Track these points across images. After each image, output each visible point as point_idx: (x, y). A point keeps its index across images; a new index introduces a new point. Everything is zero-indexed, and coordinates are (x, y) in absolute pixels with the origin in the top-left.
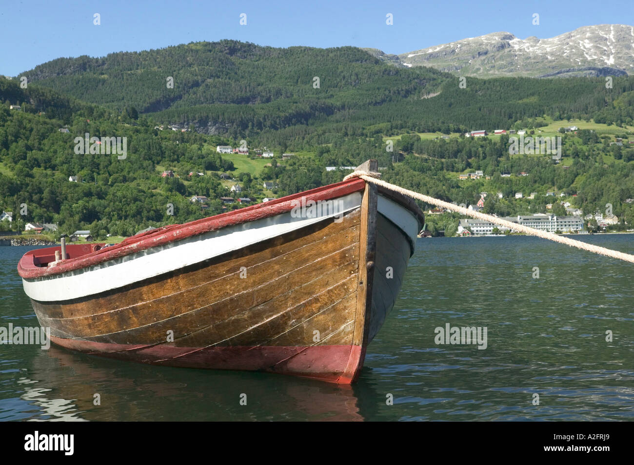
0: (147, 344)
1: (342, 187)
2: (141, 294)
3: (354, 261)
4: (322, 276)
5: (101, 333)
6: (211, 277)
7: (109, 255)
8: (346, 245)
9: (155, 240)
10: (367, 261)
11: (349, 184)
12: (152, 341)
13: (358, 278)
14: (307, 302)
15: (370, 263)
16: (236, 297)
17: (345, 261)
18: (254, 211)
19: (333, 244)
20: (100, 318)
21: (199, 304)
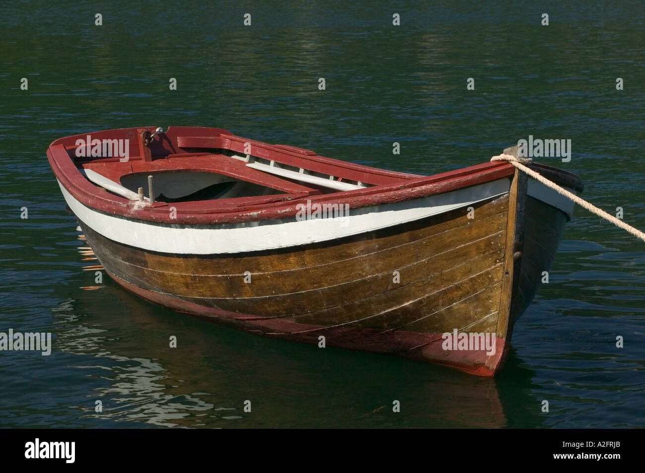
0: (262, 315)
1: (489, 172)
2: (258, 264)
3: (500, 250)
4: (464, 263)
5: (202, 296)
6: (341, 256)
8: (492, 232)
9: (279, 211)
10: (514, 252)
11: (497, 169)
12: (268, 314)
13: (504, 268)
14: (448, 289)
15: (517, 254)
16: (369, 279)
17: (491, 249)
18: (392, 193)
19: (478, 230)
20: (203, 280)
21: (326, 282)
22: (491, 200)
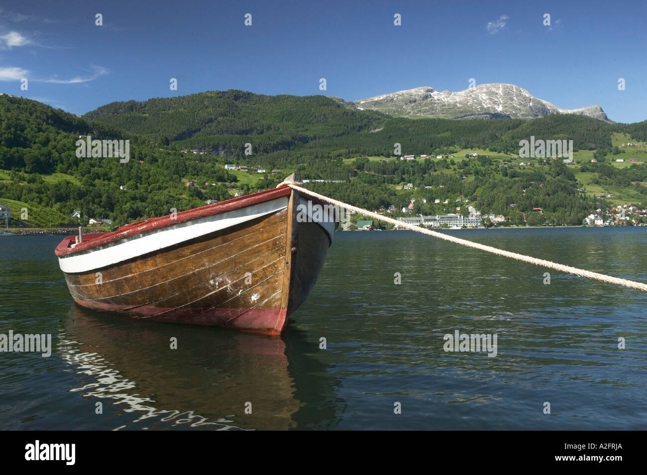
0: (135, 305)
1: (274, 192)
2: (131, 269)
3: (283, 247)
4: (259, 258)
5: (105, 296)
6: (179, 257)
7: (107, 240)
8: (277, 235)
9: (139, 229)
10: (292, 247)
11: (279, 191)
12: (139, 303)
13: (285, 260)
15: (294, 249)
16: (197, 272)
17: (276, 247)
18: (209, 209)
19: (267, 234)
21: (170, 276)
22: (275, 213)
